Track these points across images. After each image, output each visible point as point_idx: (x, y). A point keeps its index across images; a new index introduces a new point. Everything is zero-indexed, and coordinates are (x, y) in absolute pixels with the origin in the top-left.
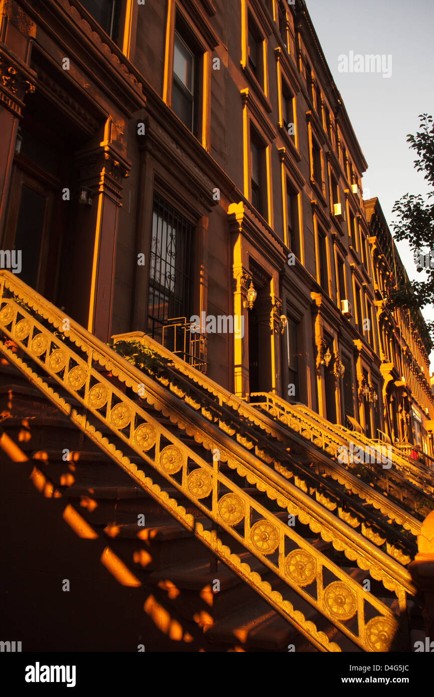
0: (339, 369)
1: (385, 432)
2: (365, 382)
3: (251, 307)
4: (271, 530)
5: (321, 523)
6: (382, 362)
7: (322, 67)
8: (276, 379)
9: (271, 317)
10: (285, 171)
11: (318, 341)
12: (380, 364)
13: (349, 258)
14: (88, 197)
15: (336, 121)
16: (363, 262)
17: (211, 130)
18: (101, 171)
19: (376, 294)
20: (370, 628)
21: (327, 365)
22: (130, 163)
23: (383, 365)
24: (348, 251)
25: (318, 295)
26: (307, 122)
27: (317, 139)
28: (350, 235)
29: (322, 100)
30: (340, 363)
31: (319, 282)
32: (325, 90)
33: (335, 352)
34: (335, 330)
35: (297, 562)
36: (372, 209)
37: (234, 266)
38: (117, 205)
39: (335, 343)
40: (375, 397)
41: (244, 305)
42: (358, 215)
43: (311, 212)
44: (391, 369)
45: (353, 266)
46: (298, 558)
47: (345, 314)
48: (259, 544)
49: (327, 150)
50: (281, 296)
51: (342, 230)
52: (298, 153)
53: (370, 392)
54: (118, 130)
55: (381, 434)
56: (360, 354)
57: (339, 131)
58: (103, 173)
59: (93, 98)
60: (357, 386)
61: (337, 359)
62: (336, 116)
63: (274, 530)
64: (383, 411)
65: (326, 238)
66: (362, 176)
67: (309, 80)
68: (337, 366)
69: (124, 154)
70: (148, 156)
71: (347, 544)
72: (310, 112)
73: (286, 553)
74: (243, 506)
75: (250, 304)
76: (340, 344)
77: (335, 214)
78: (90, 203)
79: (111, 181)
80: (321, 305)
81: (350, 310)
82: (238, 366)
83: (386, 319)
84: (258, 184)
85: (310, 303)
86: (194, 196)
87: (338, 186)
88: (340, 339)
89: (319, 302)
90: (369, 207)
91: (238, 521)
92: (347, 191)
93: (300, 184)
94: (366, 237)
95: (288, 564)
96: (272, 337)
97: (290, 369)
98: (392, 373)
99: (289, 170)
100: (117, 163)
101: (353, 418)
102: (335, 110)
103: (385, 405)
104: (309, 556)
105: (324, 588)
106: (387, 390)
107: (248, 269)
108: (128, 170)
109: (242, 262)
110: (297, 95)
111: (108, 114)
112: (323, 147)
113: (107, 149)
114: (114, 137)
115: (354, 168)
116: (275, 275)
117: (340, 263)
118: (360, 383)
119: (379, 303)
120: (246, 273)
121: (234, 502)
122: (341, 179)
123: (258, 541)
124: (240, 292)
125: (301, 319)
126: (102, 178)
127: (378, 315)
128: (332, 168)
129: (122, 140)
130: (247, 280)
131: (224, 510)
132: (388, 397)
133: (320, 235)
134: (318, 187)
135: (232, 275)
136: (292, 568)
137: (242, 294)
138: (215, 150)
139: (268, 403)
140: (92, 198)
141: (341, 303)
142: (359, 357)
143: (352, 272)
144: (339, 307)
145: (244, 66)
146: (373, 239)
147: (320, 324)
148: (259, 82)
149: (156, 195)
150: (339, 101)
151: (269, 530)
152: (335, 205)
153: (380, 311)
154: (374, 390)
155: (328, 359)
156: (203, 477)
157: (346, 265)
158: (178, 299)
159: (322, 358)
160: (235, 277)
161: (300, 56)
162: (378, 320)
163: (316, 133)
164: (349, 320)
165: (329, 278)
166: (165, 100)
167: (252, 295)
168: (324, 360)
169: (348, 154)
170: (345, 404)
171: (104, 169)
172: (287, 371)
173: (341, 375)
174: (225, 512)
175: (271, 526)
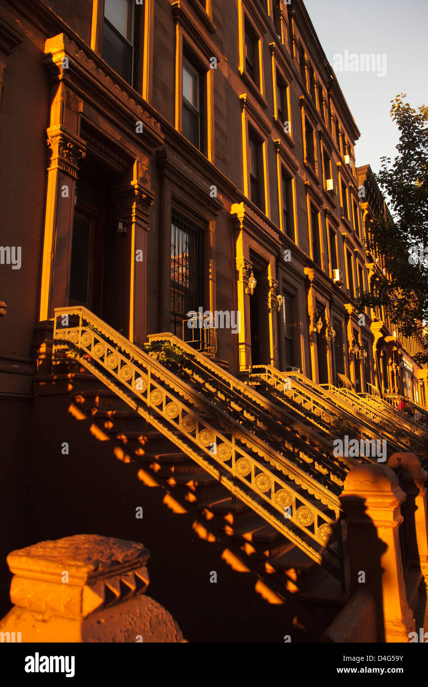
0: (331, 334)
1: (374, 385)
2: (355, 342)
3: (252, 293)
4: (267, 478)
5: (295, 474)
6: (373, 320)
7: (315, 46)
8: (274, 350)
9: (269, 297)
10: (280, 161)
11: (311, 311)
12: (371, 323)
13: (341, 228)
14: (124, 226)
15: (329, 96)
16: (355, 229)
17: (216, 141)
18: (133, 205)
19: (367, 257)
20: (320, 530)
21: (319, 332)
22: (154, 194)
23: (373, 324)
24: (340, 222)
25: (311, 270)
26: (301, 106)
27: (310, 121)
28: (342, 206)
29: (315, 79)
30: (332, 328)
31: (312, 258)
32: (318, 68)
33: (327, 319)
34: (327, 299)
35: (282, 496)
36: (365, 176)
37: (237, 258)
38: (146, 230)
39: (327, 311)
40: (364, 354)
41: (246, 292)
42: (351, 184)
43: (304, 193)
44: (381, 327)
45: (344, 235)
46: (282, 494)
47: (336, 282)
48: (260, 487)
49: (320, 128)
50: (277, 278)
51: (334, 203)
52: (292, 140)
53: (360, 350)
54: (144, 167)
55: (370, 387)
56: (350, 317)
57: (332, 106)
58: (134, 206)
59: (124, 146)
60: (348, 346)
61: (328, 325)
62: (328, 90)
63: (269, 478)
64: (373, 366)
65: (319, 214)
66: (354, 144)
67: (303, 63)
68: (329, 331)
69: (148, 186)
70: (166, 181)
71: (309, 485)
72: (303, 97)
73: (276, 491)
74: (250, 466)
75: (251, 291)
76: (331, 310)
77: (328, 190)
78: (125, 231)
79: (140, 211)
80: (314, 279)
81: (341, 278)
82: (242, 344)
83: (377, 279)
84: (256, 178)
85: (304, 278)
86: (203, 205)
87: (330, 161)
88: (331, 306)
89: (311, 277)
90: (362, 174)
91: (248, 474)
92: (339, 164)
93: (294, 170)
94: (358, 203)
95: (277, 497)
96: (270, 315)
97: (286, 338)
98: (381, 331)
99: (284, 159)
100: (144, 196)
101: (343, 375)
102: (328, 86)
103: (375, 361)
104: (288, 493)
105: (296, 510)
106: (377, 346)
107: (248, 260)
108: (153, 200)
109: (244, 255)
110: (290, 83)
111: (136, 156)
112: (316, 127)
113: (136, 187)
114: (141, 175)
115: (347, 138)
116: (272, 259)
117: (332, 234)
118: (351, 344)
119: (370, 266)
120: (247, 264)
121: (245, 463)
122: (333, 153)
123: (260, 485)
124: (243, 281)
125: (296, 293)
126: (134, 211)
127: (369, 277)
128: (324, 145)
129: (147, 175)
130: (248, 270)
131: (239, 468)
132: (378, 353)
133: (313, 212)
134: (311, 168)
135: (235, 267)
136: (279, 499)
137: (244, 282)
138: (219, 158)
139: (267, 374)
140: (126, 227)
141: (333, 272)
142: (350, 319)
143: (344, 241)
144: (330, 277)
145: (242, 72)
146: (364, 205)
147: (313, 296)
148: (255, 84)
149: (173, 211)
150: (331, 76)
151: (265, 478)
152: (327, 181)
153: (371, 273)
154: (364, 347)
155: (320, 327)
156: (226, 448)
157: (338, 236)
158: (193, 294)
159: (315, 326)
160: (238, 268)
161: (294, 42)
162: (369, 282)
163: (309, 115)
164: (340, 287)
165: (322, 251)
166: (177, 129)
167: (253, 283)
168: (317, 328)
169: (340, 125)
170: (336, 364)
171: (135, 203)
172: (283, 341)
173: (332, 340)
174: (240, 469)
175: (267, 476)
